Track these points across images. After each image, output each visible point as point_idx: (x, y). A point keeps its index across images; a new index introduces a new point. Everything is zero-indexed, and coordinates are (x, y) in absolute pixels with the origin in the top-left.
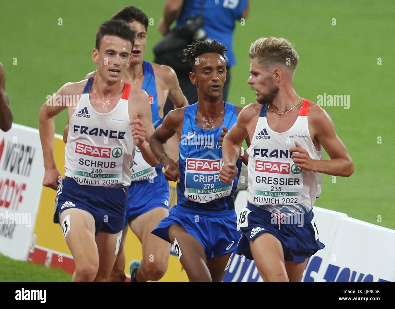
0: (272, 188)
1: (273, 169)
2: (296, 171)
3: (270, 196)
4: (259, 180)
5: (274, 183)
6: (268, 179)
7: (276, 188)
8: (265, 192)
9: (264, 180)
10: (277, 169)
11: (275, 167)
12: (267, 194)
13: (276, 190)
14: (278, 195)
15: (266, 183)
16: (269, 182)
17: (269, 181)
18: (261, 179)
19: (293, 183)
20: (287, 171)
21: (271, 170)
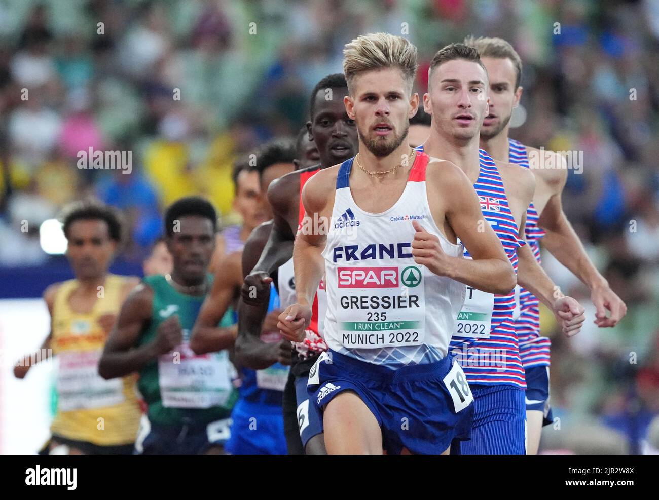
0: (370, 315)
1: (368, 280)
2: (412, 282)
3: (366, 330)
4: (346, 303)
5: (371, 306)
6: (362, 300)
7: (376, 314)
8: (358, 323)
9: (355, 303)
10: (375, 280)
11: (371, 277)
12: (362, 327)
13: (376, 318)
14: (381, 329)
15: (358, 307)
16: (363, 306)
17: (363, 304)
18: (349, 301)
19: (407, 304)
20: (395, 282)
21: (365, 283)
